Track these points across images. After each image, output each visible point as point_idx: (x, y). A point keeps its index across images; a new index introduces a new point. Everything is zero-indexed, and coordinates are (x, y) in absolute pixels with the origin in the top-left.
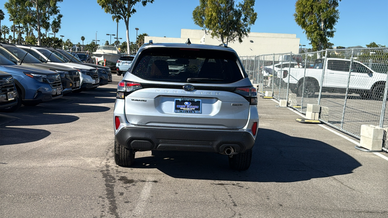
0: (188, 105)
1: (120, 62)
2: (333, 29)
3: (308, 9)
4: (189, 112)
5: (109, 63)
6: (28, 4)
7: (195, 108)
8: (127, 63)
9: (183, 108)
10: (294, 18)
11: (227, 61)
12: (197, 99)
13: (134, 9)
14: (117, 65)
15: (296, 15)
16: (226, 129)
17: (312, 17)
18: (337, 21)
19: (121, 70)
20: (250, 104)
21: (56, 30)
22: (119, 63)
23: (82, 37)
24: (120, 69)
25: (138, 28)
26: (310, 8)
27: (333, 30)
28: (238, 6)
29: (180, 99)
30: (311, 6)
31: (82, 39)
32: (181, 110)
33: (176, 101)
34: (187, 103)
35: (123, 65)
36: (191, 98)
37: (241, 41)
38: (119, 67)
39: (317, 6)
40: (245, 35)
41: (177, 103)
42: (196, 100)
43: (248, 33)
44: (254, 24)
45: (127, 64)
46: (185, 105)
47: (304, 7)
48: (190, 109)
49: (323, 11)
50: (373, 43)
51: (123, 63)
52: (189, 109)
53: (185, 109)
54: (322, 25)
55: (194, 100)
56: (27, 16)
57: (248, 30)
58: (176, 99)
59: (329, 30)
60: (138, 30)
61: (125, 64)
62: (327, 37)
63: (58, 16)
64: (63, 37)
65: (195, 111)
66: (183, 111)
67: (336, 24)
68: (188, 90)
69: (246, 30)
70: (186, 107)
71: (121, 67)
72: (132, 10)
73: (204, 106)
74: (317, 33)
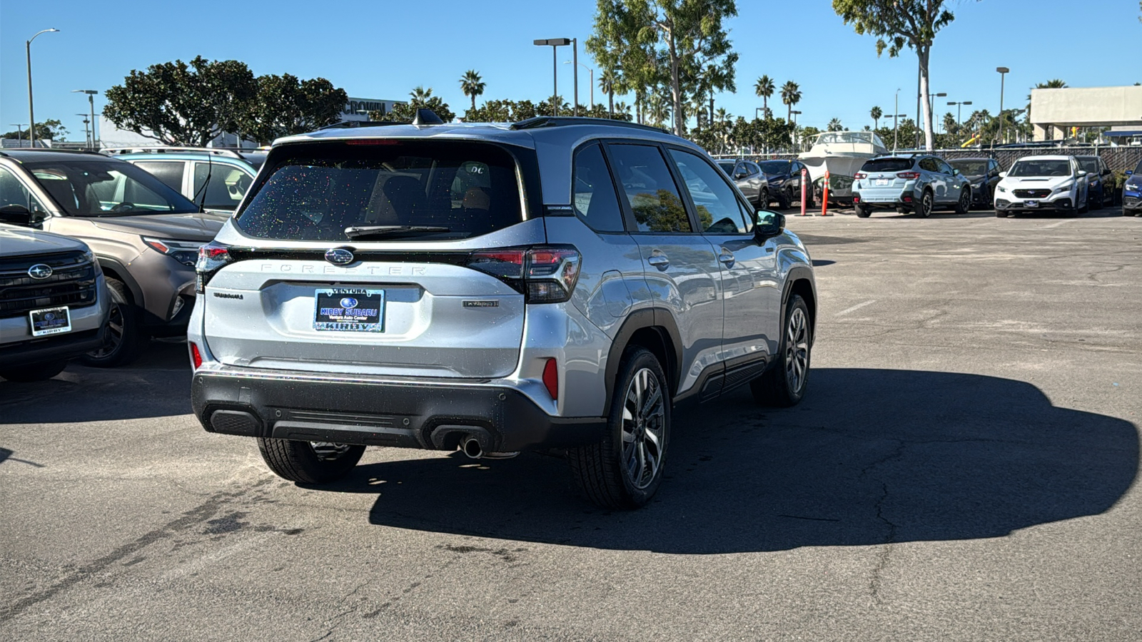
0: (350, 306)
1: (863, 178)
4: (349, 328)
5: (845, 181)
6: (645, 35)
7: (368, 317)
8: (884, 179)
9: (336, 318)
11: (481, 171)
12: (373, 289)
13: (946, 13)
14: (855, 188)
16: (455, 378)
19: (866, 201)
20: (527, 301)
21: (793, 97)
22: (861, 180)
23: (873, 110)
24: (862, 198)
25: (1005, 68)
29: (330, 291)
31: (873, 115)
32: (330, 324)
33: (320, 295)
34: (346, 301)
35: (873, 186)
36: (358, 287)
38: (860, 191)
41: (323, 301)
42: (370, 292)
45: (885, 182)
46: (341, 307)
48: (353, 320)
51: (871, 179)
52: (352, 318)
53: (342, 317)
55: (365, 291)
56: (645, 68)
58: (318, 292)
60: (1005, 74)
61: (879, 182)
63: (726, 58)
64: (797, 115)
65: (367, 325)
66: (334, 325)
68: (338, 262)
70: (343, 314)
71: (868, 193)
72: (942, 16)
73: (393, 309)
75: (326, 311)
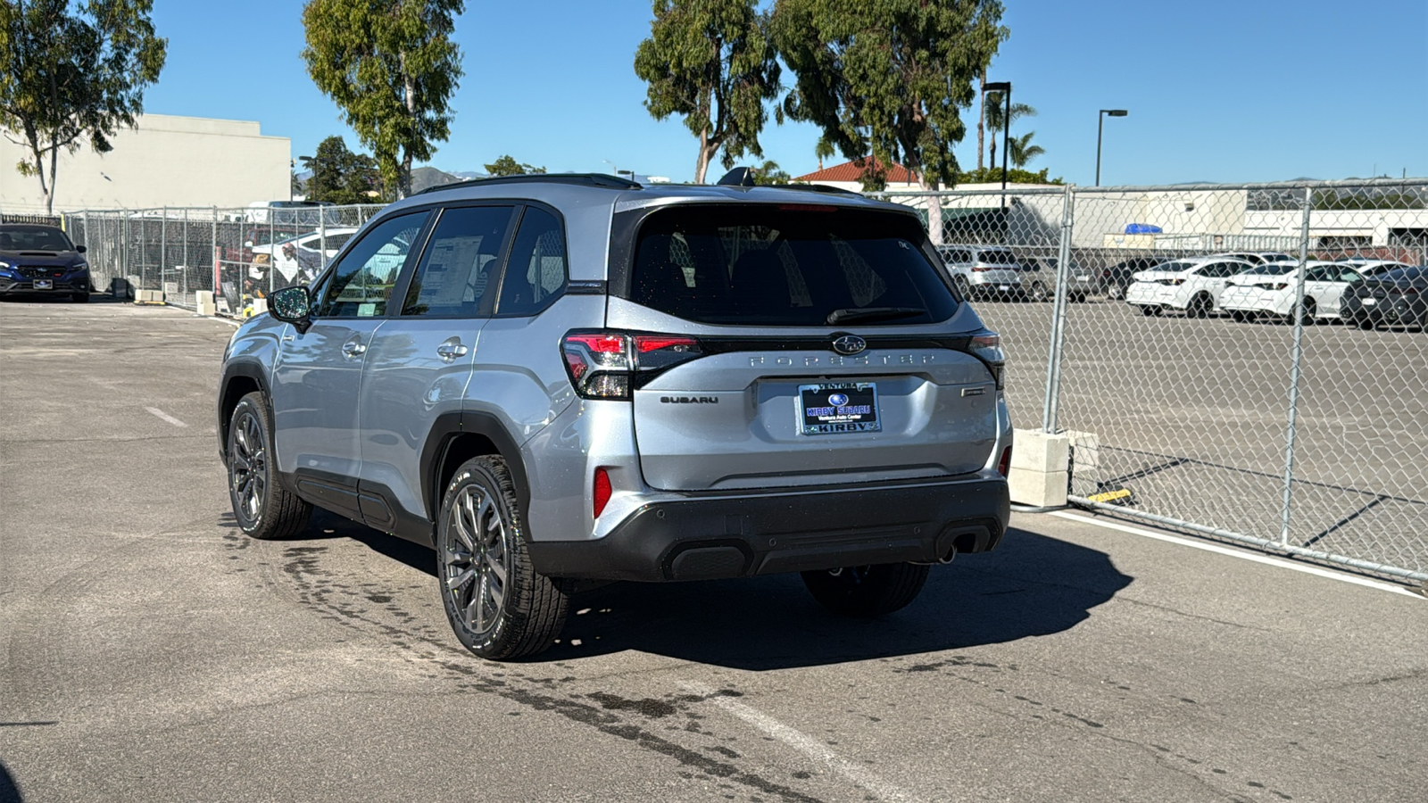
0: (841, 403)
2: (446, 111)
3: (355, 37)
4: (845, 428)
7: (862, 415)
9: (827, 418)
10: (304, 64)
12: (862, 382)
15: (313, 57)
16: (943, 476)
17: (373, 65)
18: (456, 84)
20: (997, 388)
26: (362, 31)
27: (446, 113)
28: (86, 7)
29: (815, 388)
30: (363, 27)
32: (823, 426)
33: (804, 393)
34: (836, 398)
36: (847, 380)
37: (102, 146)
39: (384, 28)
40: (124, 124)
41: (808, 399)
42: (860, 386)
43: (134, 115)
44: (154, 80)
46: (831, 406)
47: (337, 28)
48: (848, 419)
49: (409, 49)
50: (507, 157)
52: (845, 417)
53: (835, 418)
54: (408, 93)
55: (855, 385)
57: (134, 101)
58: (802, 388)
59: (430, 114)
62: (427, 138)
65: (863, 424)
66: (829, 427)
67: (453, 95)
69: (127, 104)
70: (835, 413)
73: (885, 405)
74: (397, 124)
75: (815, 411)
